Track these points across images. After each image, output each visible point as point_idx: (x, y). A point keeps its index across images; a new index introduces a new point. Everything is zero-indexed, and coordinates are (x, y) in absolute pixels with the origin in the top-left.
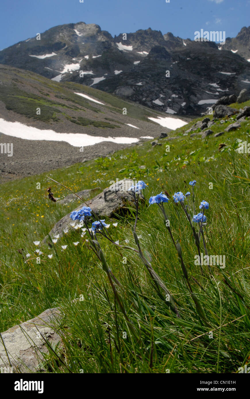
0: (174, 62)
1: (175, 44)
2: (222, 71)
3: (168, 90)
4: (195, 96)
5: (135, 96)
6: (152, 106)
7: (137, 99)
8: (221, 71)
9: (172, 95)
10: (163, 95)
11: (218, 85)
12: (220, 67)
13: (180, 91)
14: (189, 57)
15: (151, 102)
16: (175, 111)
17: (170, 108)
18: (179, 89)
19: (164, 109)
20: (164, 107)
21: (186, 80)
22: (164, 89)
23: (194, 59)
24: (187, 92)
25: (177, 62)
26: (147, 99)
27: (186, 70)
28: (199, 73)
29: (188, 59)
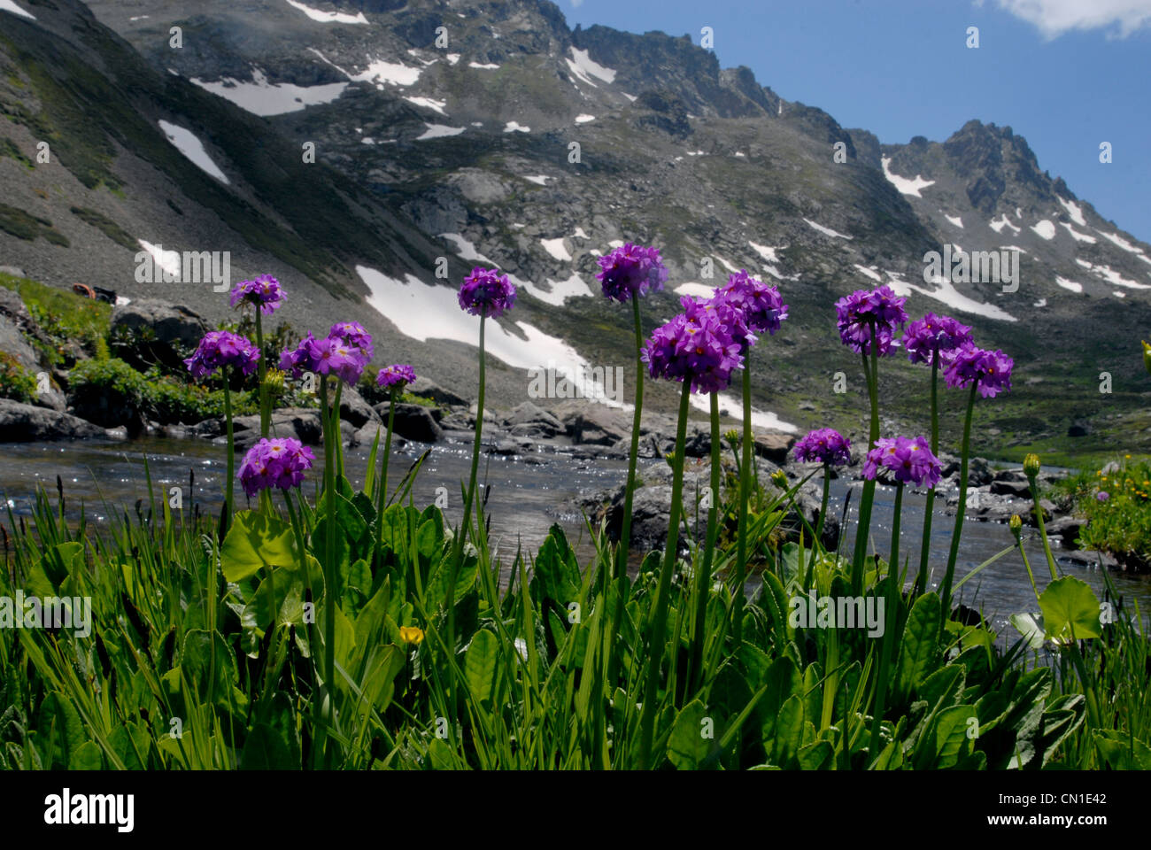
0: (693, 151)
1: (744, 104)
2: (813, 219)
3: (606, 223)
4: (681, 263)
5: (495, 208)
6: (528, 252)
7: (496, 219)
8: (810, 219)
9: (613, 239)
10: (586, 233)
11: (776, 256)
12: (816, 204)
13: (643, 235)
14: (746, 150)
15: (531, 241)
16: (591, 290)
17: (582, 277)
18: (646, 229)
19: (560, 273)
20: (562, 268)
21: (684, 209)
22: (597, 217)
23: (753, 161)
24: (662, 244)
25: (700, 153)
26: (530, 227)
27: (709, 184)
28: (741, 205)
29: (738, 154)
